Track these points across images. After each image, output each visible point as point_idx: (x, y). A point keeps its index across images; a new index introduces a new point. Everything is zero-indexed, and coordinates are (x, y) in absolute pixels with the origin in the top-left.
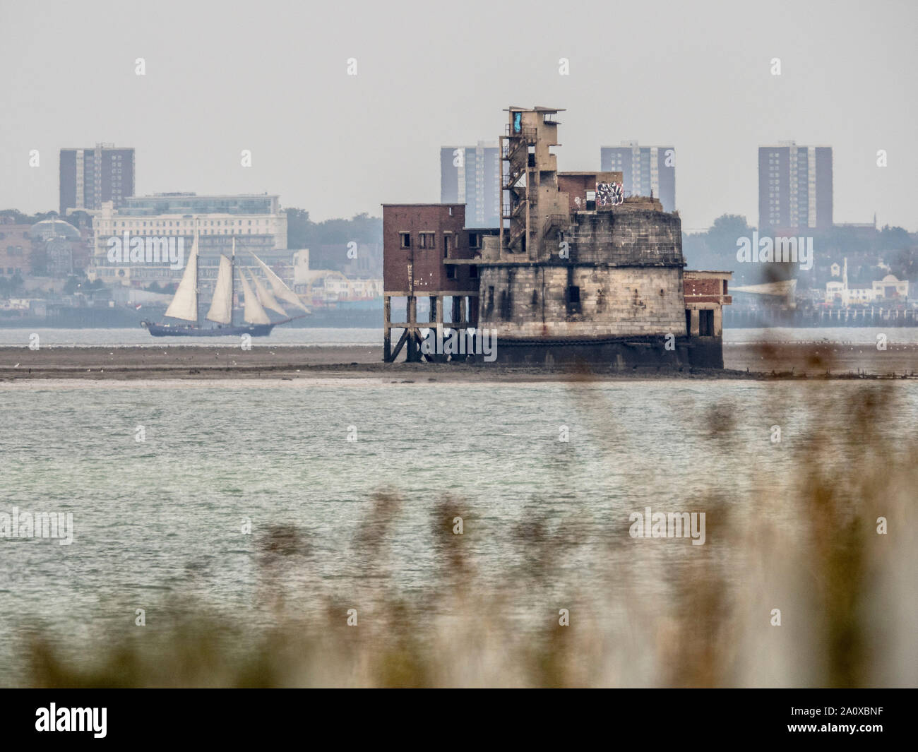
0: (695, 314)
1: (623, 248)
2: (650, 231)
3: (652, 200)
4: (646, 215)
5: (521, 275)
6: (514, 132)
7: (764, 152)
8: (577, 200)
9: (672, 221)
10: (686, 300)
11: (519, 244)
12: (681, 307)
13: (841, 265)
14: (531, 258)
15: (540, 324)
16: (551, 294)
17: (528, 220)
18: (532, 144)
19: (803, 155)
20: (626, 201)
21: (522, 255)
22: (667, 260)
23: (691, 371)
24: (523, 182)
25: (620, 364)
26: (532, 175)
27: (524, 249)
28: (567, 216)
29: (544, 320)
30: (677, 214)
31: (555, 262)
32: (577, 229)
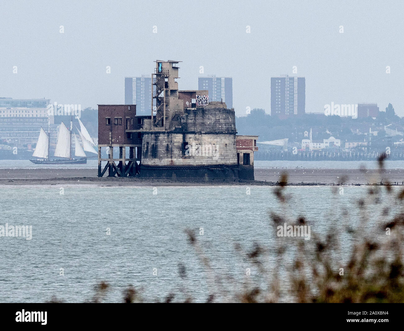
0: (241, 155)
1: (208, 125)
2: (221, 117)
3: (222, 103)
4: (219, 110)
5: (161, 137)
6: (159, 72)
7: (273, 80)
8: (187, 103)
9: (231, 113)
10: (237, 149)
11: (160, 123)
12: (235, 152)
13: (309, 132)
14: (166, 130)
15: (170, 159)
16: (175, 146)
17: (164, 112)
18: (167, 77)
19: (292, 81)
20: (210, 104)
21: (162, 128)
22: (228, 130)
23: (239, 181)
24: (162, 95)
25: (207, 178)
26: (166, 92)
27: (163, 125)
28: (183, 110)
29: (171, 157)
30: (233, 109)
31: (177, 132)
32: (187, 116)
